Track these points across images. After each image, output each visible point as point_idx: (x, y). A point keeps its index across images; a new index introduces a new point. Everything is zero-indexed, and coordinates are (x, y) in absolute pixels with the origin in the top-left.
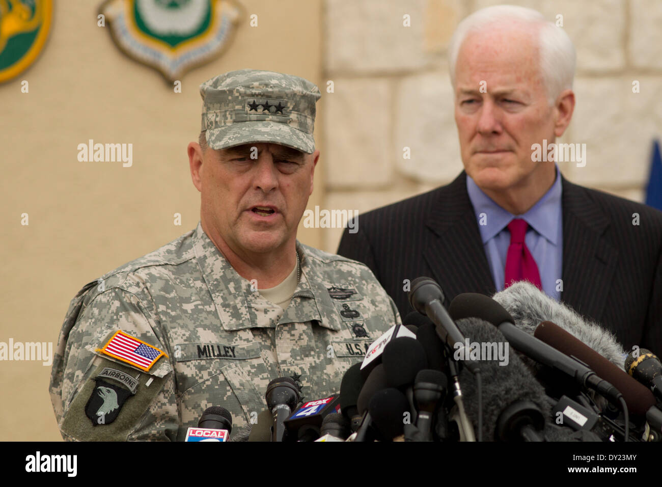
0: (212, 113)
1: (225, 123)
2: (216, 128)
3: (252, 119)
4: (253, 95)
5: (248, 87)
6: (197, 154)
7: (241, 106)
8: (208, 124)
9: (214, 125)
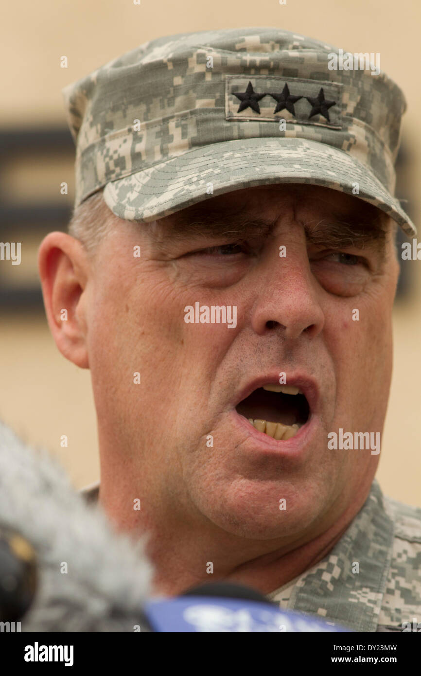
0: (122, 134)
1: (164, 152)
2: (134, 172)
3: (247, 132)
4: (246, 69)
5: (231, 48)
6: (70, 265)
7: (213, 101)
8: (107, 167)
9: (129, 165)
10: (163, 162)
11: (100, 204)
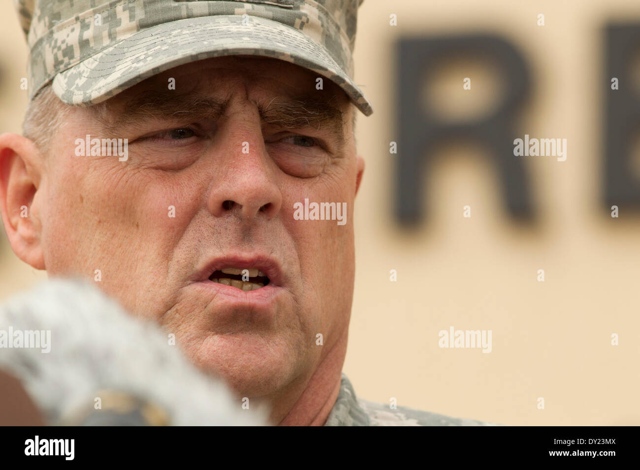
0: (69, 24)
1: (112, 36)
6: (23, 165)
8: (56, 59)
9: (77, 53)
10: (111, 46)
11: (49, 97)
